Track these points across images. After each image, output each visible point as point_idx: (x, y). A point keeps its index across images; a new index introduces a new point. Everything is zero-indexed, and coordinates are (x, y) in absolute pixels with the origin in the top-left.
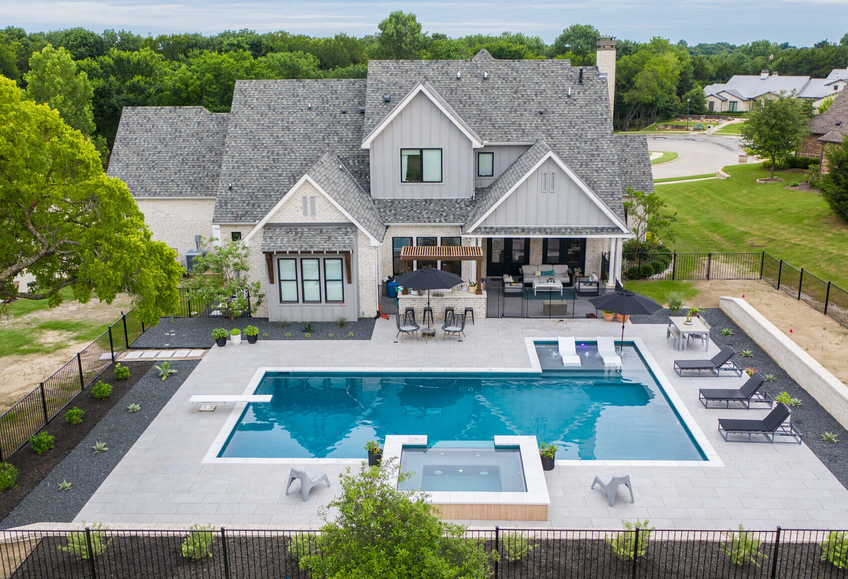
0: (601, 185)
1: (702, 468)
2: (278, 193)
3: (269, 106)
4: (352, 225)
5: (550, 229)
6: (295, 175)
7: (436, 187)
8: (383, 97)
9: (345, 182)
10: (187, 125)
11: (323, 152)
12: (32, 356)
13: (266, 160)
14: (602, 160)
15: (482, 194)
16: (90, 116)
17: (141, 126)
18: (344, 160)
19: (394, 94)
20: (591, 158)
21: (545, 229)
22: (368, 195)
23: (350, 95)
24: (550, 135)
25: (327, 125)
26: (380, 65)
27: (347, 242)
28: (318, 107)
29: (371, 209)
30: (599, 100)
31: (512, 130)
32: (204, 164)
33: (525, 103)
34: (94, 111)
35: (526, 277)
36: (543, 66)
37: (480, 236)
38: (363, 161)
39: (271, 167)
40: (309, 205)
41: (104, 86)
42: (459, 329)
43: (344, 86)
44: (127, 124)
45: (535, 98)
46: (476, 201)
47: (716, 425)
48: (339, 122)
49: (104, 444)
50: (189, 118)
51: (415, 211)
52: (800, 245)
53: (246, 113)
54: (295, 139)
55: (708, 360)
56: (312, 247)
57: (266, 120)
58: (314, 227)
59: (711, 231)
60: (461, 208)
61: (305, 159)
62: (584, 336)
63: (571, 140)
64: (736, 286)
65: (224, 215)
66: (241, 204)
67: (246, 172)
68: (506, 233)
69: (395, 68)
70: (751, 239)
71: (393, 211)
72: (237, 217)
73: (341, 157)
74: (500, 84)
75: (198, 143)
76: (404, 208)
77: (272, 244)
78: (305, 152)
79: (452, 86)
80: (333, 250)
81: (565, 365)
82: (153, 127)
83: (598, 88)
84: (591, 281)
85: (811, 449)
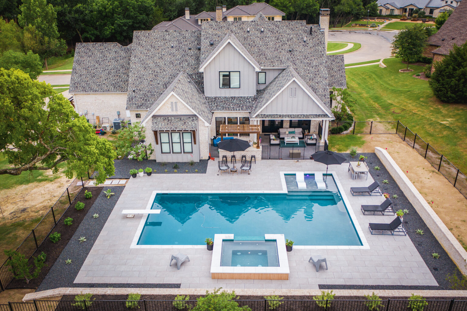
0: (320, 91)
1: (360, 250)
2: (158, 94)
3: (151, 45)
4: (195, 116)
5: (293, 115)
6: (166, 84)
7: (237, 90)
8: (210, 43)
9: (191, 89)
10: (110, 53)
11: (180, 71)
12: (44, 183)
13: (151, 75)
14: (320, 77)
15: (260, 93)
16: (56, 28)
17: (86, 54)
18: (190, 76)
19: (215, 40)
20: (315, 76)
21: (291, 116)
22: (203, 95)
23: (193, 39)
24: (294, 63)
25: (181, 56)
26: (208, 24)
27: (194, 125)
28: (176, 46)
29: (205, 103)
30: (320, 43)
31: (275, 61)
32: (119, 75)
33: (282, 45)
34: (58, 26)
35: (282, 135)
36: (292, 24)
37: (259, 119)
38: (200, 76)
39: (154, 79)
40: (174, 106)
41: (62, 10)
42: (248, 168)
43: (190, 34)
44: (79, 52)
45: (287, 42)
46: (257, 98)
47: (368, 226)
48: (187, 54)
49: (84, 238)
50: (111, 49)
51: (227, 104)
52: (417, 114)
53: (140, 49)
54: (165, 64)
55: (366, 187)
56: (176, 128)
57: (150, 53)
58: (177, 117)
59: (374, 101)
60: (249, 102)
61: (171, 75)
62: (309, 171)
63: (305, 66)
64: (384, 139)
65: (132, 105)
66: (140, 100)
67: (141, 82)
68: (271, 117)
69: (216, 26)
70: (393, 108)
71: (216, 104)
72: (138, 106)
73: (189, 74)
74: (269, 34)
75: (116, 63)
76: (221, 102)
77: (157, 127)
78: (171, 71)
79: (245, 36)
80: (187, 129)
81: (299, 188)
82: (92, 54)
83: (320, 37)
84: (313, 138)
85: (410, 238)
